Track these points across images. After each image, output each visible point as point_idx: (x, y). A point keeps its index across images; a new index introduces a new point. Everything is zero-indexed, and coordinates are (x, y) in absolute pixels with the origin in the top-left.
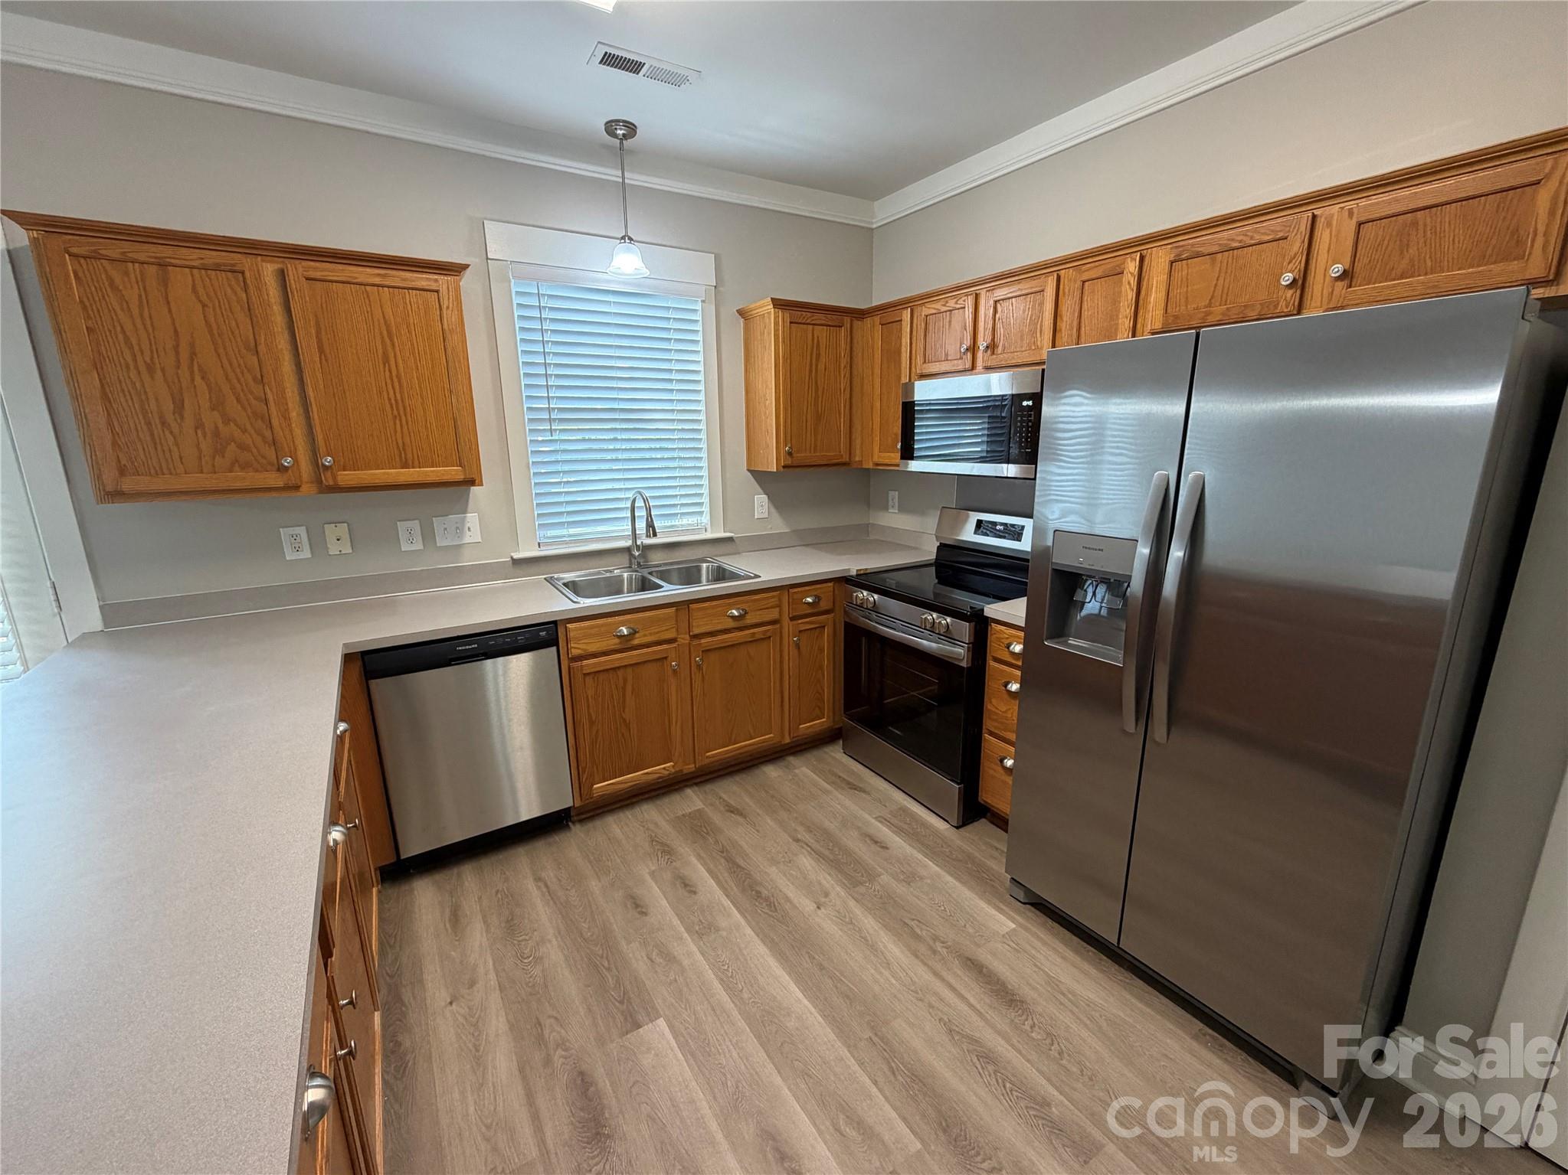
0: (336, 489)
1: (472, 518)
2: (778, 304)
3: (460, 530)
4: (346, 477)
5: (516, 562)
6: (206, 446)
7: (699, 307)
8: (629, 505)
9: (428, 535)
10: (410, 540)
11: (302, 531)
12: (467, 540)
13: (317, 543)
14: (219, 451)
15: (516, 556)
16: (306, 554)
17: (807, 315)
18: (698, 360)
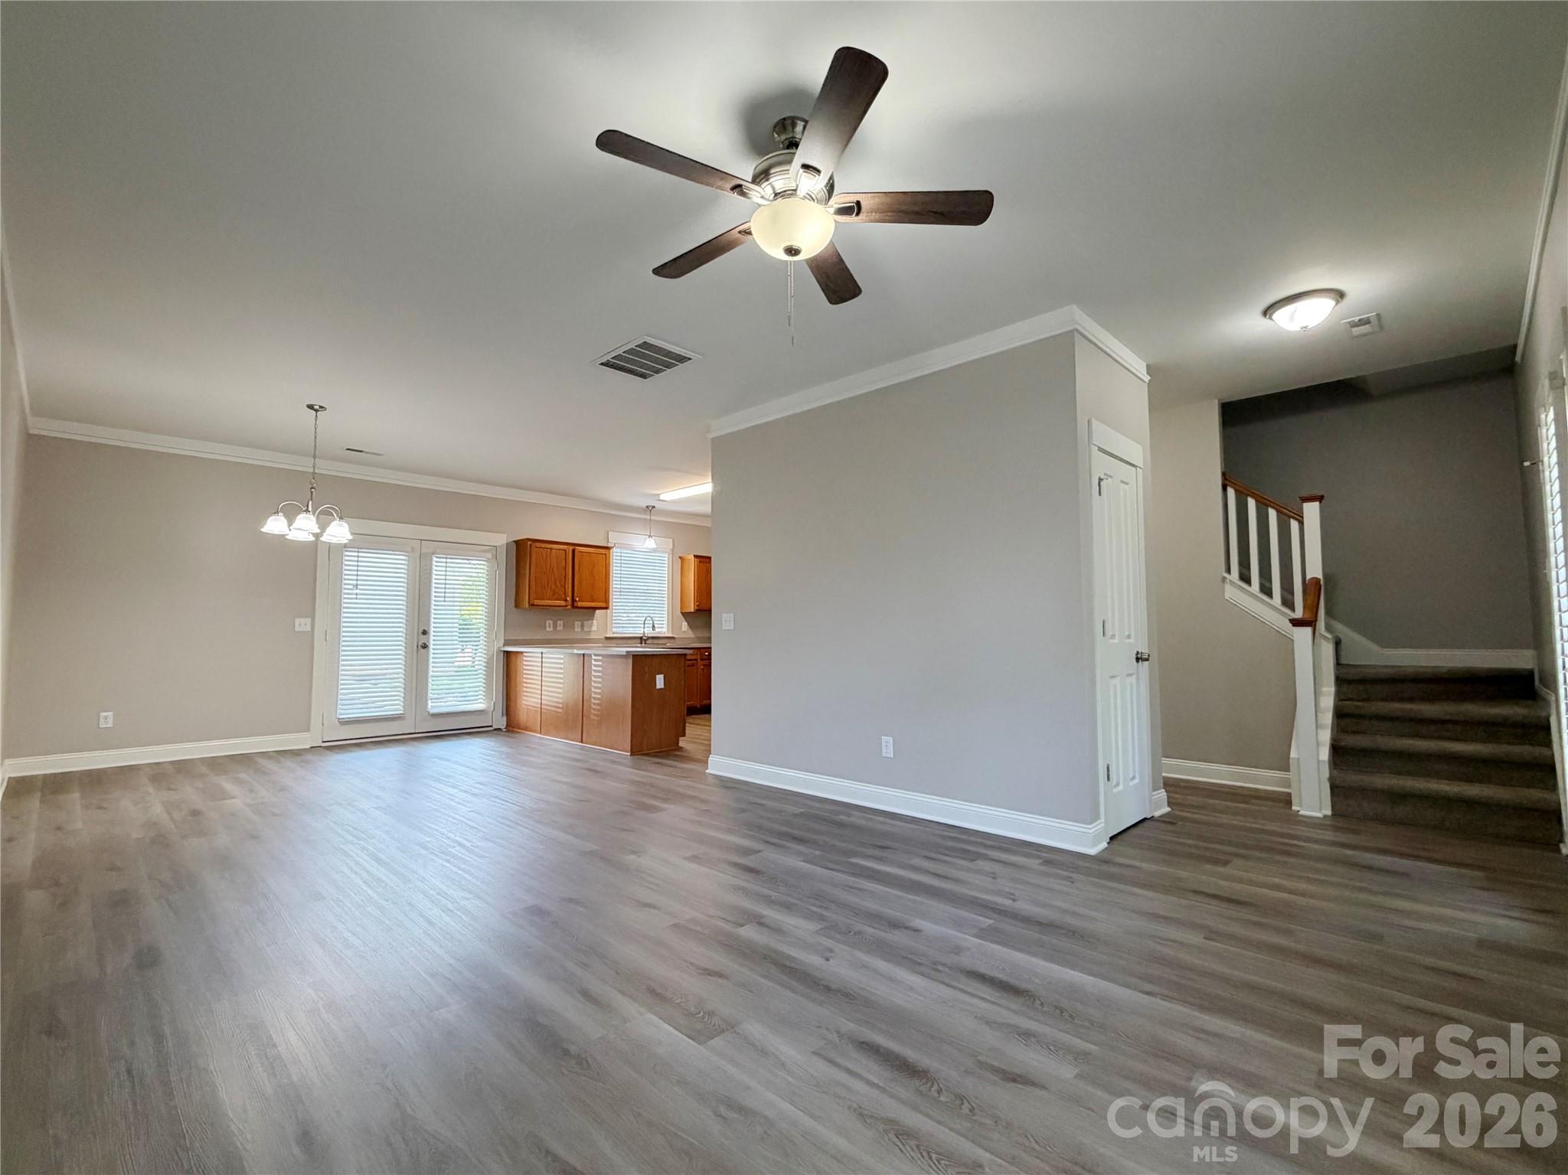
0: (577, 608)
1: (595, 622)
2: (696, 556)
3: (591, 627)
4: (580, 604)
5: (607, 638)
6: (552, 593)
7: (667, 555)
8: (644, 619)
9: (582, 626)
10: (578, 629)
11: (551, 622)
12: (593, 629)
13: (555, 626)
14: (554, 595)
15: (608, 636)
16: (551, 629)
17: (703, 560)
18: (665, 572)
